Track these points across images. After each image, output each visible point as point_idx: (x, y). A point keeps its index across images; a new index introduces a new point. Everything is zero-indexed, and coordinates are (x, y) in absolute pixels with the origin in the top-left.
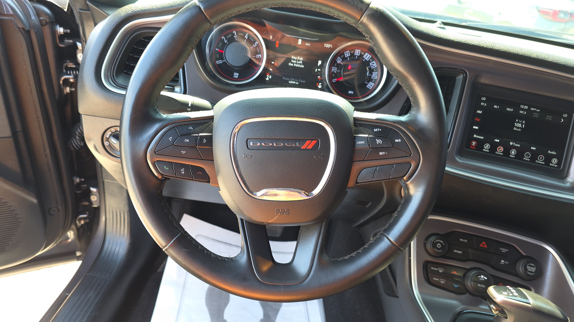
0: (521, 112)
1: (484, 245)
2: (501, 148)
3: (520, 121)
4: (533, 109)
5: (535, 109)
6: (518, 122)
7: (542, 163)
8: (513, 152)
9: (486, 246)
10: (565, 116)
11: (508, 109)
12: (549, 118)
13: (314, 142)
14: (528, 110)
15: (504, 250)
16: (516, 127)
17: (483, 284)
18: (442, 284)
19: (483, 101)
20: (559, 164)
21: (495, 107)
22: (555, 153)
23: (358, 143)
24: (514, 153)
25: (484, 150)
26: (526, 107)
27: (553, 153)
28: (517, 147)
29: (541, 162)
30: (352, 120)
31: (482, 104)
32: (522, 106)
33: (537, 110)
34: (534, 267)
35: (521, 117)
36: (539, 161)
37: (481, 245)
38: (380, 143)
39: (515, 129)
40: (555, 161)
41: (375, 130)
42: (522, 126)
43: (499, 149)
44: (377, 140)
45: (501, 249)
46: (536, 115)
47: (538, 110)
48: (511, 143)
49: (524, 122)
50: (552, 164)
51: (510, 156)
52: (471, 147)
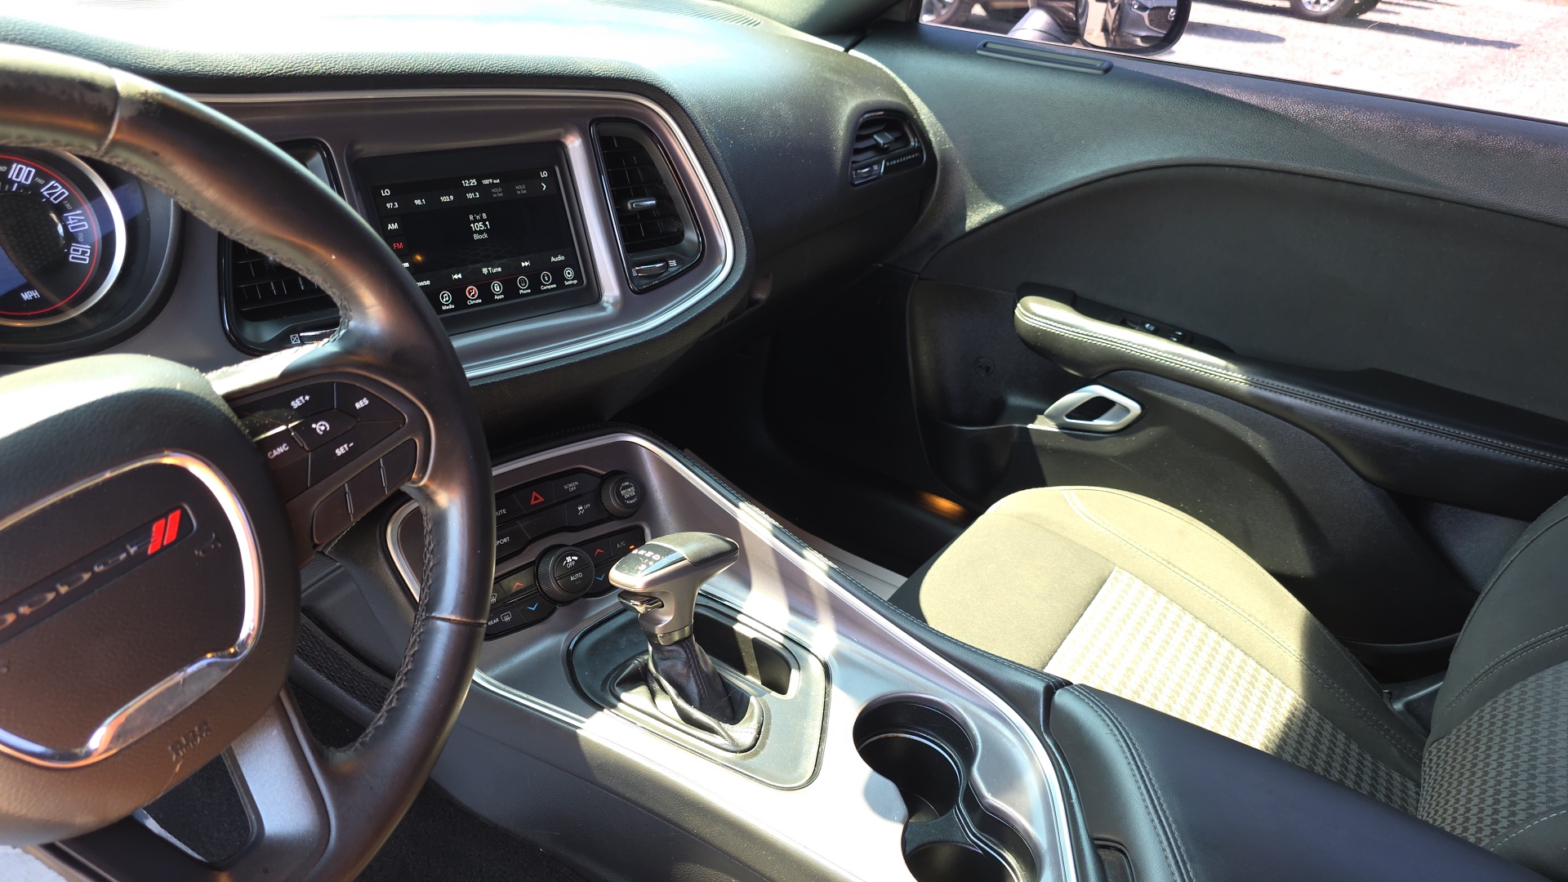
0: (470, 196)
1: (536, 498)
2: (472, 289)
3: (478, 217)
4: (486, 182)
5: (491, 181)
6: (475, 221)
7: (552, 286)
8: (497, 287)
9: (541, 499)
10: (544, 174)
11: (445, 199)
12: (521, 189)
13: (174, 518)
14: (478, 188)
15: (572, 486)
16: (476, 232)
17: (578, 572)
18: (508, 622)
19: (388, 199)
20: (577, 276)
21: (418, 202)
22: (563, 258)
23: (272, 455)
24: (498, 290)
25: (444, 308)
26: (474, 182)
27: (560, 258)
28: (497, 273)
29: (549, 287)
30: (225, 407)
31: (388, 205)
32: (466, 183)
33: (495, 181)
34: (631, 486)
35: (475, 206)
36: (545, 285)
37: (533, 502)
38: (326, 428)
39: (476, 237)
40: (569, 273)
41: (296, 404)
42: (486, 226)
43: (470, 293)
44: (314, 426)
45: (566, 487)
46: (498, 193)
47: (497, 179)
48: (485, 271)
49: (484, 216)
50: (568, 280)
51: (496, 297)
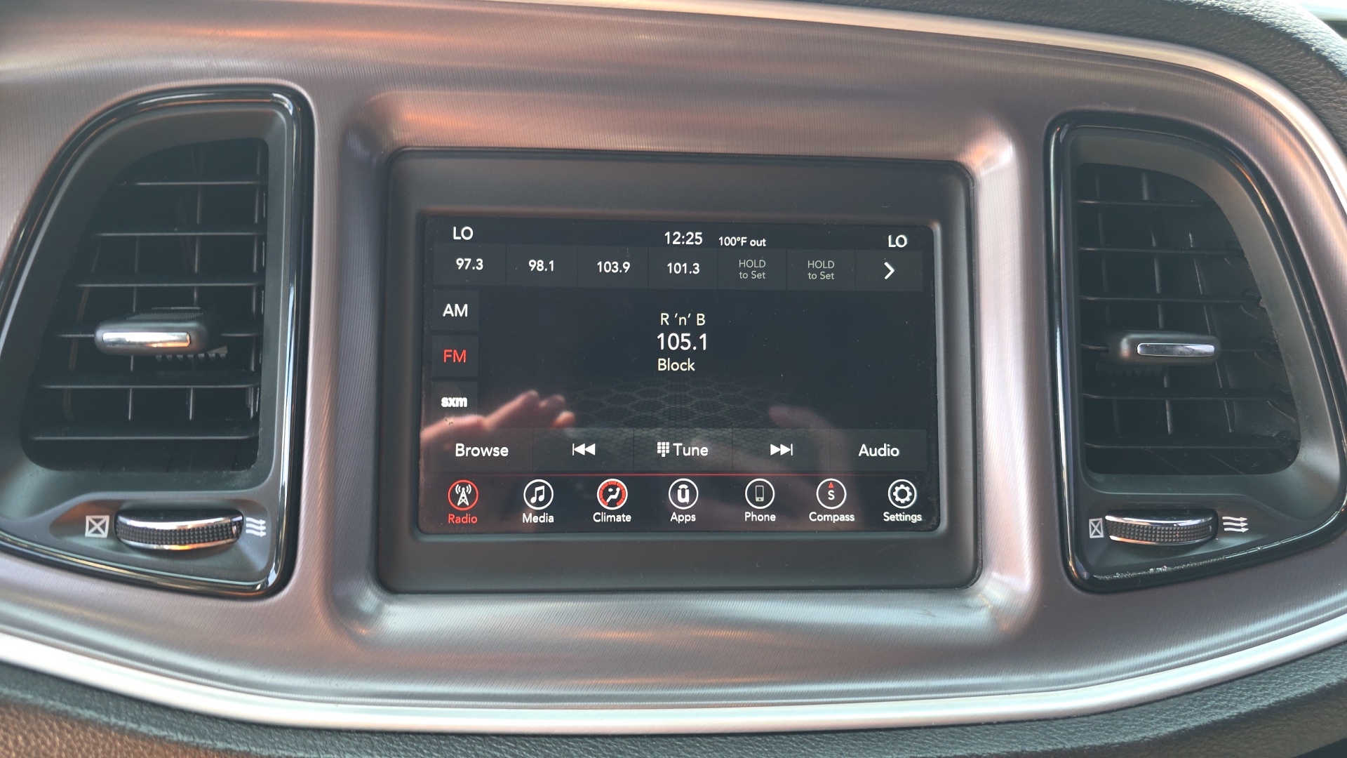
0: (676, 268)
2: (614, 486)
3: (683, 319)
4: (730, 241)
5: (743, 240)
6: (674, 327)
7: (843, 518)
10: (899, 242)
11: (609, 267)
12: (822, 270)
14: (704, 252)
16: (667, 353)
19: (464, 249)
20: (926, 505)
21: (537, 265)
22: (895, 452)
24: (687, 499)
25: (526, 518)
26: (697, 237)
27: (887, 451)
28: (695, 459)
29: (834, 519)
31: (460, 262)
32: (675, 238)
33: (754, 243)
35: (683, 295)
36: (823, 512)
39: (663, 364)
40: (903, 493)
42: (695, 340)
43: (606, 494)
46: (754, 271)
47: (760, 239)
49: (701, 319)
50: (894, 511)
51: (674, 517)
52: (451, 517)
